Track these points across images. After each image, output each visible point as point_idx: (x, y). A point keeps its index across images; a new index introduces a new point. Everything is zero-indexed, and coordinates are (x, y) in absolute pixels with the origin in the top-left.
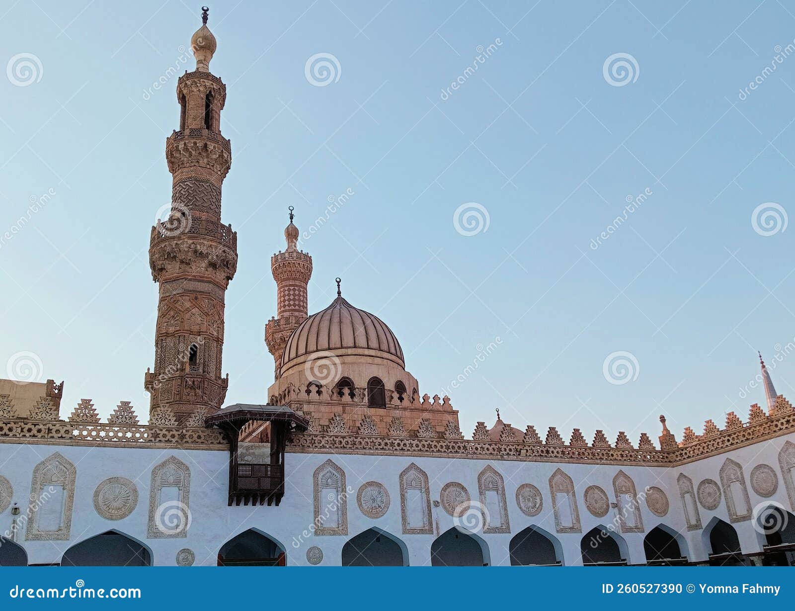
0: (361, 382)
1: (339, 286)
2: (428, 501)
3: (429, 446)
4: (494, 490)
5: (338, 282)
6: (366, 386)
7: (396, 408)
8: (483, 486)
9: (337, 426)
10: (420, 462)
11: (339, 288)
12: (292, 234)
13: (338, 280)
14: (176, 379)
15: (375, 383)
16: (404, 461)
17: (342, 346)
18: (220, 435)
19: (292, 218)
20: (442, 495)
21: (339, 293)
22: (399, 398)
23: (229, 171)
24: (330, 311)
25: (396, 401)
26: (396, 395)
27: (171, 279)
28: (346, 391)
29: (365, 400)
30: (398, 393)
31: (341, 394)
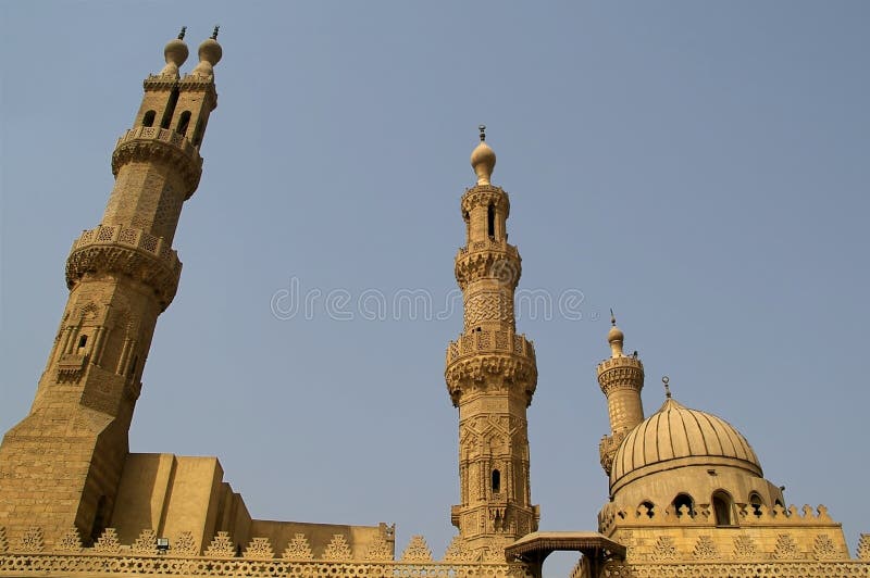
1: (667, 386)
3: (794, 570)
5: (666, 382)
6: (709, 502)
7: (752, 526)
9: (665, 552)
13: (665, 379)
14: (480, 510)
22: (755, 513)
27: (468, 400)
28: (684, 509)
29: (712, 519)
30: (753, 506)
31: (679, 513)
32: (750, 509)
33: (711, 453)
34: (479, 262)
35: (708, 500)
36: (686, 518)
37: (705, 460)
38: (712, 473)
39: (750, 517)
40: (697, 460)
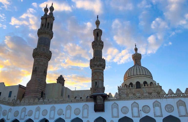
0: (134, 83)
2: (139, 110)
3: (139, 97)
4: (158, 106)
6: (135, 84)
7: (143, 88)
8: (154, 106)
10: (136, 101)
12: (136, 50)
15: (138, 83)
16: (133, 101)
19: (136, 46)
20: (142, 109)
22: (144, 85)
24: (133, 67)
25: (143, 86)
26: (143, 85)
29: (135, 87)
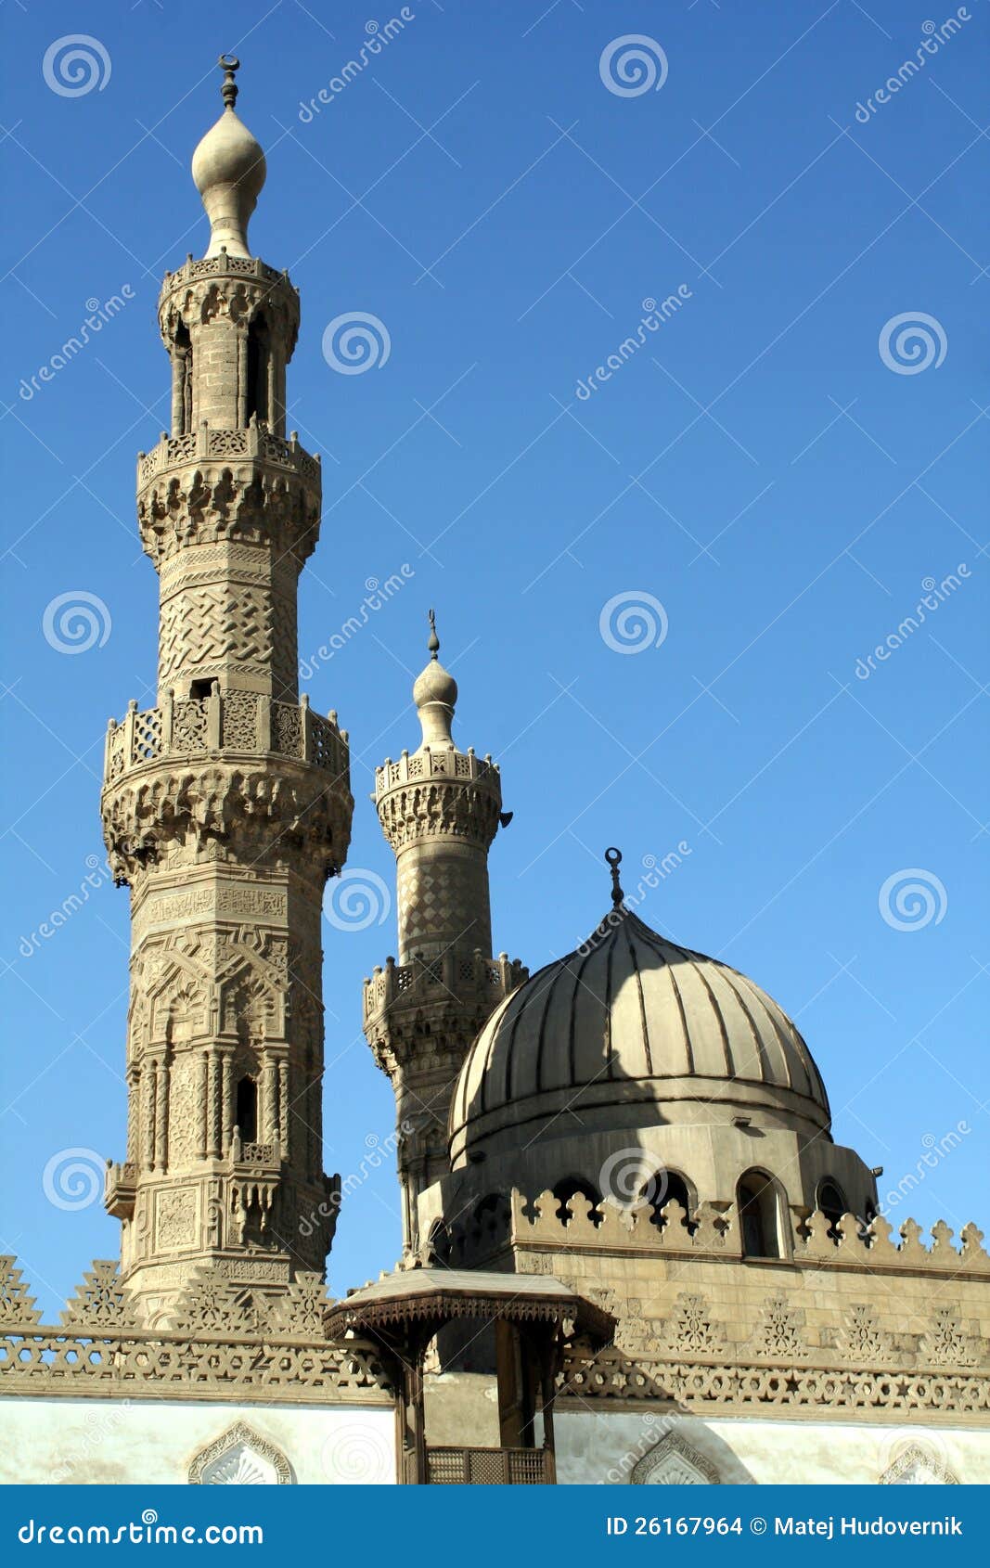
1: (615, 873)
5: (614, 863)
7: (822, 1264)
9: (688, 1333)
11: (616, 880)
13: (613, 855)
14: (203, 1183)
17: (651, 1071)
18: (366, 1360)
21: (617, 895)
22: (829, 1233)
23: (317, 544)
25: (821, 1241)
27: (175, 880)
28: (673, 1210)
29: (733, 1240)
30: (828, 1216)
31: (658, 1220)
32: (818, 1222)
33: (738, 1074)
34: (226, 491)
35: (730, 1194)
36: (673, 1234)
37: (722, 1090)
38: (742, 1125)
39: (818, 1243)
40: (704, 1088)
